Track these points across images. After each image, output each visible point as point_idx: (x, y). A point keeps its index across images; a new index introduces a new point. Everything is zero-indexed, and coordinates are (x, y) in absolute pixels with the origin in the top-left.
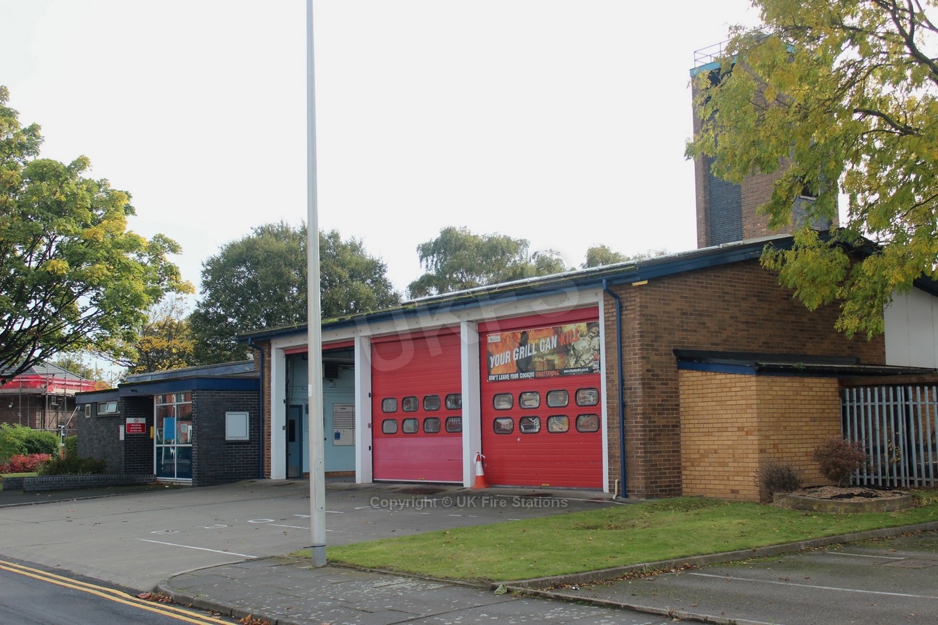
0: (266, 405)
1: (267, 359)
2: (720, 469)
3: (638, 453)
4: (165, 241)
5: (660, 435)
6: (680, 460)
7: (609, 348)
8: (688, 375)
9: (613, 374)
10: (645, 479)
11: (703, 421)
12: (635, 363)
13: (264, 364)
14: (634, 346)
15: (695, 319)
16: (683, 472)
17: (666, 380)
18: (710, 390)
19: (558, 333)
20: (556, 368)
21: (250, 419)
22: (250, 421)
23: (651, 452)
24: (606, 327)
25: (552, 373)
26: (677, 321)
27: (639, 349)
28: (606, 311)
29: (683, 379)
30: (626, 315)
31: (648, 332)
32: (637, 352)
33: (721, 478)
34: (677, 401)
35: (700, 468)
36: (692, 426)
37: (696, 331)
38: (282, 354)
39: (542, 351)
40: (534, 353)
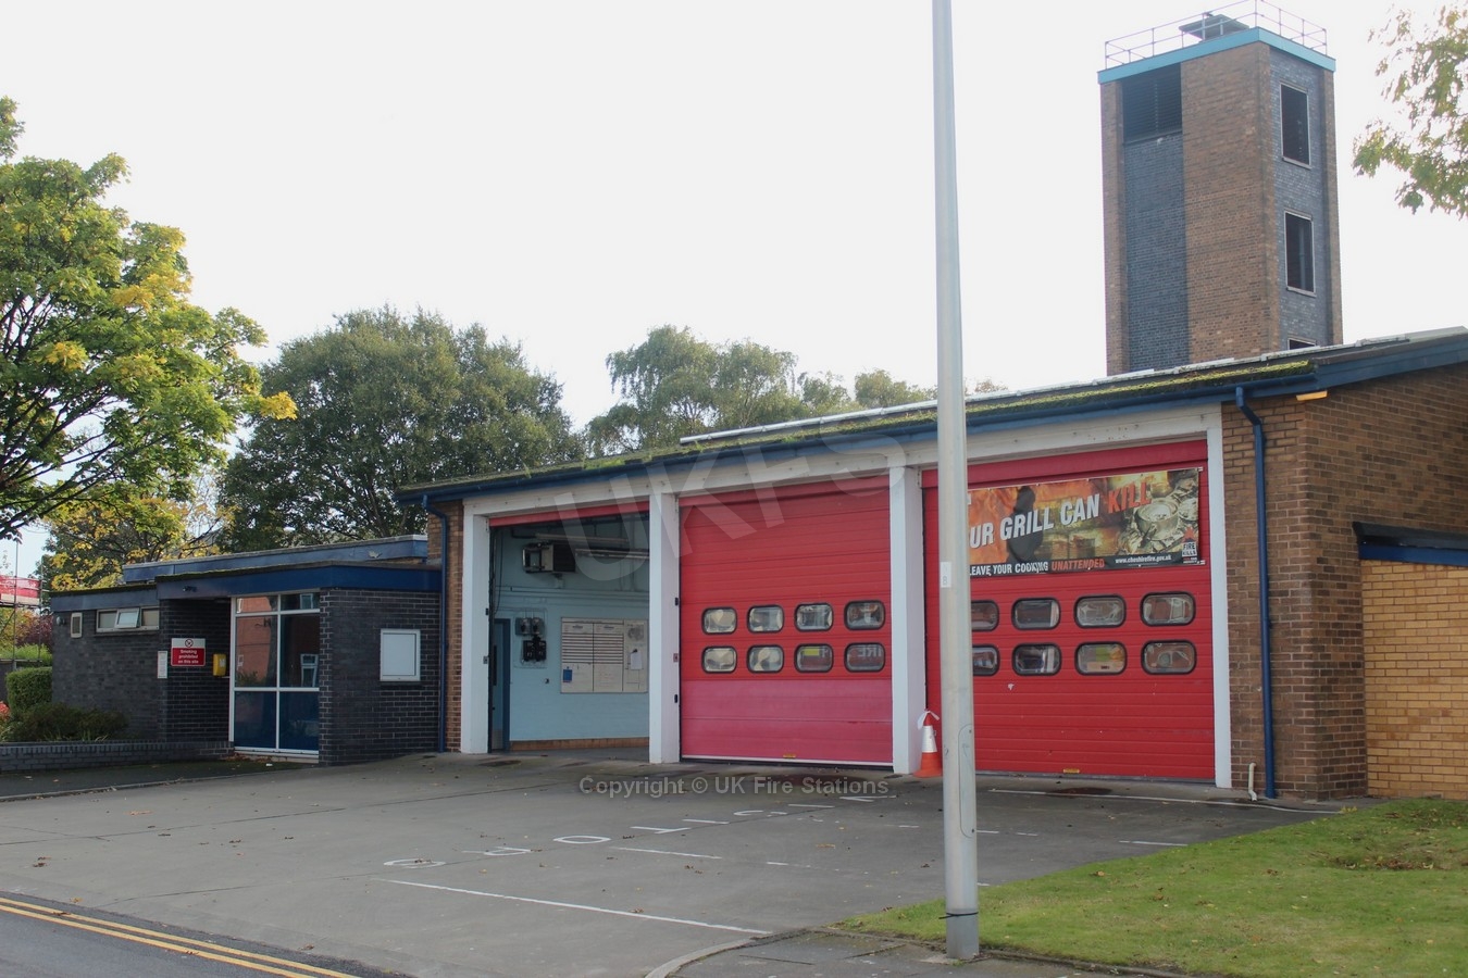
0: (452, 617)
1: (456, 534)
2: (1456, 745)
3: (1301, 714)
4: (239, 321)
5: (1336, 681)
6: (1363, 728)
7: (1235, 518)
8: (1382, 570)
9: (1243, 565)
10: (1317, 763)
11: (1418, 656)
12: (1295, 545)
13: (450, 543)
14: (1291, 513)
15: (1382, 467)
16: (1370, 751)
17: (1344, 578)
18: (1434, 600)
19: (1102, 490)
20: (1098, 554)
21: (422, 642)
22: (422, 647)
23: (1324, 713)
24: (1229, 479)
25: (1089, 564)
26: (1358, 471)
27: (1304, 520)
28: (1229, 448)
29: (1370, 578)
30: (1276, 455)
31: (1319, 489)
32: (1300, 524)
33: (1457, 762)
34: (1358, 618)
35: (1409, 744)
36: (1393, 665)
37: (1383, 490)
38: (485, 526)
39: (1064, 522)
40: (1047, 526)
